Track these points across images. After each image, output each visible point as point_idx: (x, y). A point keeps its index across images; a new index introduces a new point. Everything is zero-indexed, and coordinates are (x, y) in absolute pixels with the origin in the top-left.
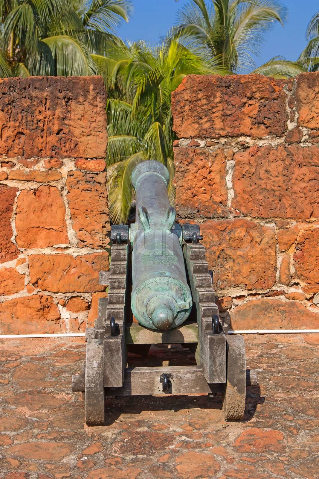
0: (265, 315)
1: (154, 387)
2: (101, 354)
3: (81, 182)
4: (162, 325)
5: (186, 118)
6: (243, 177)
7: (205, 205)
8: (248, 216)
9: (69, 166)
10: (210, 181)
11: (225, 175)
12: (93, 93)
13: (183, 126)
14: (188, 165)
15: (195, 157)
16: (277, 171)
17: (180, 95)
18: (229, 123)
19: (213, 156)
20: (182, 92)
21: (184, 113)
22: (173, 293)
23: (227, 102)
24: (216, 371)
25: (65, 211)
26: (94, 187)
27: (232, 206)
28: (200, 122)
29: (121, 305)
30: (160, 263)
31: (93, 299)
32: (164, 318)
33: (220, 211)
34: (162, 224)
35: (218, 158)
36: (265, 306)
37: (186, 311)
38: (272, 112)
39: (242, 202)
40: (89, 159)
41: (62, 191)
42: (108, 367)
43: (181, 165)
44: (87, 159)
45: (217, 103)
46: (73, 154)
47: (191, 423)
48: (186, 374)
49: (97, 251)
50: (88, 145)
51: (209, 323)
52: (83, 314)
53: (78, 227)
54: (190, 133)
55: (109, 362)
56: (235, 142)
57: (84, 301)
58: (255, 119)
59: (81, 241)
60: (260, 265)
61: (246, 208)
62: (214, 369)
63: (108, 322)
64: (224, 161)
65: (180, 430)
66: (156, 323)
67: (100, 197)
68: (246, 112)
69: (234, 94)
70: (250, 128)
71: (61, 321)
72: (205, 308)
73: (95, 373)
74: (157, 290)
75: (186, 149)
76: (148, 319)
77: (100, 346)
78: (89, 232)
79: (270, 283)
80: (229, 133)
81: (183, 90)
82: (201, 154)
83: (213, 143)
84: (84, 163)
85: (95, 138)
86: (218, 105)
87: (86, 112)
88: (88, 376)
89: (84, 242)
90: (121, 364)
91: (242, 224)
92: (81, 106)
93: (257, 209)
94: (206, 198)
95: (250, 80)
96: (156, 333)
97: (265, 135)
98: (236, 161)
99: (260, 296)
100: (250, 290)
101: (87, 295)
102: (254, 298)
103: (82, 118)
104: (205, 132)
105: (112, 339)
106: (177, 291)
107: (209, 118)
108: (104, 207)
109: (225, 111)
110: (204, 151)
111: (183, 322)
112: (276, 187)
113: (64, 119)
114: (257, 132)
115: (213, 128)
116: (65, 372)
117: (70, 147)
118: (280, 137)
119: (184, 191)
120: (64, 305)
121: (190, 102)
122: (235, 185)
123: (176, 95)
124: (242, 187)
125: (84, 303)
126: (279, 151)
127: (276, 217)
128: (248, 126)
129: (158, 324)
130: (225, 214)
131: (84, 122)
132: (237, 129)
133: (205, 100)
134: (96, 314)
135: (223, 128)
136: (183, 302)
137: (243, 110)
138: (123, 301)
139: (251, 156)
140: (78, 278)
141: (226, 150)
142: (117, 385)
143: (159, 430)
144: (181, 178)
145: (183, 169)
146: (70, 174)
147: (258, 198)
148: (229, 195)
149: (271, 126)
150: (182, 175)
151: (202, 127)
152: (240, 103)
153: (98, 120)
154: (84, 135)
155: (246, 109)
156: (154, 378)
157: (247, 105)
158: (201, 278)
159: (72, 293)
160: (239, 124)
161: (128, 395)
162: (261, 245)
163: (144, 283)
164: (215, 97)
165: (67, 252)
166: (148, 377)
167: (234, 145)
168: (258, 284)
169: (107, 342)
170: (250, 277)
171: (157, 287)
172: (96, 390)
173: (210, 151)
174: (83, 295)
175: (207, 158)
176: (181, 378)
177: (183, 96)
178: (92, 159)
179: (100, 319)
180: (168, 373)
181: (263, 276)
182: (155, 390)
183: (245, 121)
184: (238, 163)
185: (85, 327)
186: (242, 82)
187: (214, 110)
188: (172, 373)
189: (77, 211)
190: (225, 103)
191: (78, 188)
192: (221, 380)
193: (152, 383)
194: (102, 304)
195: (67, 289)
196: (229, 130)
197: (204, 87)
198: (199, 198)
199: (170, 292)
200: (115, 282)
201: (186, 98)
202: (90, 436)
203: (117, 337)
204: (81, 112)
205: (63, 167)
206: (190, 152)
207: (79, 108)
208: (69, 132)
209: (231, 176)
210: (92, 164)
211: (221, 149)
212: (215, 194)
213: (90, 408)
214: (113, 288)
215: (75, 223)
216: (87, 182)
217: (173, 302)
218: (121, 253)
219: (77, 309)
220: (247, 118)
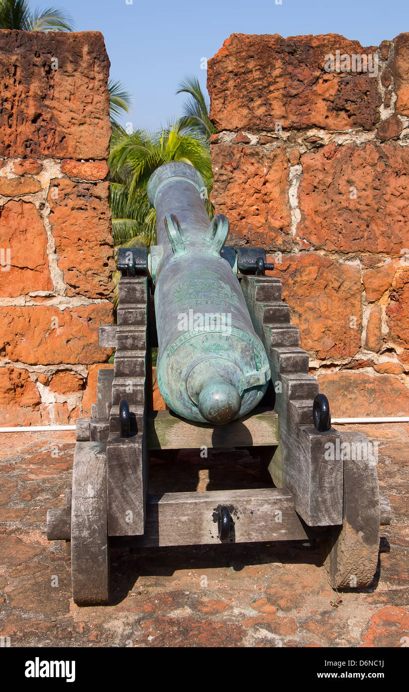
0: (345, 396)
1: (201, 529)
2: (102, 472)
3: (71, 196)
4: (219, 415)
5: (230, 100)
6: (314, 191)
7: (258, 233)
8: (321, 249)
9: (52, 170)
10: (266, 197)
11: (288, 187)
12: (89, 57)
13: (226, 112)
14: (232, 172)
15: (243, 160)
16: (364, 182)
17: (221, 64)
18: (294, 108)
19: (269, 158)
20: (223, 60)
21: (227, 92)
22: (237, 355)
23: (291, 76)
24: (324, 501)
25: (46, 240)
26: (90, 203)
27: (297, 235)
28: (251, 106)
29: (138, 379)
30: (209, 302)
31: (90, 373)
32: (222, 402)
33: (279, 241)
34: (203, 244)
35: (278, 161)
36: (344, 383)
37: (258, 388)
38: (358, 92)
39: (312, 227)
40: (82, 161)
41: (43, 209)
42: (116, 497)
43: (223, 171)
44: (79, 160)
45: (277, 77)
46: (59, 153)
47: (270, 595)
48: (262, 505)
49: (96, 301)
50: (82, 139)
51: (305, 410)
52: (74, 396)
53: (67, 265)
54: (236, 123)
55: (118, 487)
56: (302, 138)
57: (76, 378)
58: (333, 102)
59: (71, 286)
60: (338, 323)
61: (318, 238)
62: (320, 499)
63: (115, 410)
64: (285, 166)
65: (252, 613)
66: (206, 412)
67: (100, 219)
68: (320, 92)
69: (301, 64)
70: (324, 116)
71: (41, 406)
72: (295, 382)
73: (90, 509)
74: (207, 350)
75: (230, 147)
76: (189, 404)
77: (102, 456)
78: (84, 273)
79: (352, 349)
80: (293, 122)
81: (226, 57)
82: (252, 155)
83: (269, 138)
84: (75, 167)
85: (92, 129)
86: (278, 80)
87: (77, 88)
88: (76, 516)
89: (75, 287)
90: (141, 491)
91: (312, 261)
92: (70, 79)
93: (334, 238)
94: (260, 222)
95: (326, 42)
96: (202, 429)
97: (346, 128)
98: (304, 166)
99: (337, 369)
100: (323, 360)
101: (80, 368)
102: (329, 372)
103: (72, 97)
104: (258, 122)
105: (124, 443)
106: (243, 351)
107: (265, 100)
108: (106, 235)
109: (288, 89)
110: (257, 150)
111: (252, 408)
112: (362, 206)
113: (44, 98)
114: (335, 122)
115: (270, 115)
116: (43, 490)
117: (53, 141)
118: (369, 131)
119: (226, 211)
120: (46, 384)
121: (236, 75)
122: (302, 203)
123: (215, 63)
124: (312, 206)
125: (77, 380)
126: (368, 152)
127: (362, 250)
128: (322, 113)
129: (210, 414)
130: (288, 246)
131: (74, 104)
132: (306, 117)
133: (258, 73)
134: (95, 396)
135: (285, 115)
136: (255, 372)
137: (315, 88)
138: (142, 371)
139: (325, 159)
140: (68, 342)
141: (288, 150)
142: (134, 532)
143: (212, 614)
144: (221, 191)
145: (224, 178)
146: (54, 184)
147: (336, 222)
148: (293, 218)
149: (355, 113)
150: (224, 186)
151: (254, 113)
152: (311, 78)
153: (95, 100)
154: (74, 124)
155: (319, 88)
156: (201, 514)
157: (321, 81)
158: (280, 330)
159: (58, 364)
160: (309, 110)
161: (153, 545)
162: (340, 292)
163: (182, 337)
164: (273, 67)
165: (49, 303)
166: (190, 512)
167: (301, 142)
168: (335, 350)
169: (115, 449)
170: (323, 340)
171: (206, 344)
172: (92, 542)
173: (265, 151)
174: (74, 368)
175: (260, 161)
176: (252, 513)
177: (225, 66)
178: (87, 160)
179: (100, 404)
180: (228, 504)
181: (342, 338)
182: (203, 535)
183: (317, 105)
184: (306, 170)
185: (77, 416)
186: (314, 45)
187: (272, 88)
188: (235, 505)
189: (64, 241)
190: (288, 77)
191: (66, 206)
192: (332, 520)
193: (197, 522)
194: (104, 379)
195: (50, 359)
196: (293, 118)
197: (257, 52)
198: (249, 221)
199: (230, 353)
200: (126, 338)
201: (230, 69)
202: (81, 630)
203: (132, 438)
204: (69, 88)
205: (42, 172)
206: (235, 152)
207: (67, 81)
208: (51, 118)
209: (296, 190)
210: (87, 170)
211: (282, 147)
212: (273, 216)
213: (80, 577)
214: (123, 348)
215: (61, 258)
216: (80, 196)
217: (236, 372)
218: (136, 290)
219: (66, 390)
220: (320, 101)
